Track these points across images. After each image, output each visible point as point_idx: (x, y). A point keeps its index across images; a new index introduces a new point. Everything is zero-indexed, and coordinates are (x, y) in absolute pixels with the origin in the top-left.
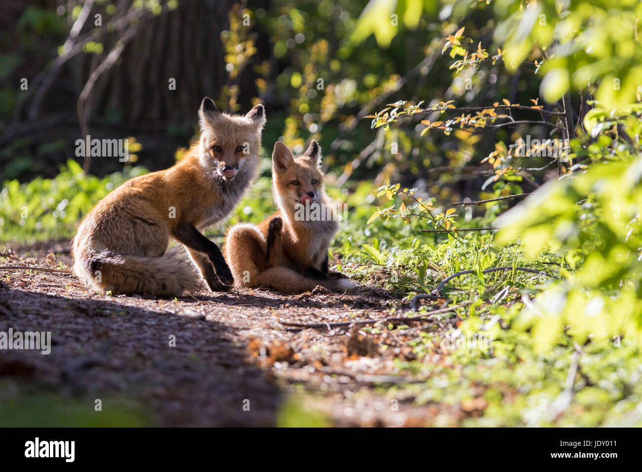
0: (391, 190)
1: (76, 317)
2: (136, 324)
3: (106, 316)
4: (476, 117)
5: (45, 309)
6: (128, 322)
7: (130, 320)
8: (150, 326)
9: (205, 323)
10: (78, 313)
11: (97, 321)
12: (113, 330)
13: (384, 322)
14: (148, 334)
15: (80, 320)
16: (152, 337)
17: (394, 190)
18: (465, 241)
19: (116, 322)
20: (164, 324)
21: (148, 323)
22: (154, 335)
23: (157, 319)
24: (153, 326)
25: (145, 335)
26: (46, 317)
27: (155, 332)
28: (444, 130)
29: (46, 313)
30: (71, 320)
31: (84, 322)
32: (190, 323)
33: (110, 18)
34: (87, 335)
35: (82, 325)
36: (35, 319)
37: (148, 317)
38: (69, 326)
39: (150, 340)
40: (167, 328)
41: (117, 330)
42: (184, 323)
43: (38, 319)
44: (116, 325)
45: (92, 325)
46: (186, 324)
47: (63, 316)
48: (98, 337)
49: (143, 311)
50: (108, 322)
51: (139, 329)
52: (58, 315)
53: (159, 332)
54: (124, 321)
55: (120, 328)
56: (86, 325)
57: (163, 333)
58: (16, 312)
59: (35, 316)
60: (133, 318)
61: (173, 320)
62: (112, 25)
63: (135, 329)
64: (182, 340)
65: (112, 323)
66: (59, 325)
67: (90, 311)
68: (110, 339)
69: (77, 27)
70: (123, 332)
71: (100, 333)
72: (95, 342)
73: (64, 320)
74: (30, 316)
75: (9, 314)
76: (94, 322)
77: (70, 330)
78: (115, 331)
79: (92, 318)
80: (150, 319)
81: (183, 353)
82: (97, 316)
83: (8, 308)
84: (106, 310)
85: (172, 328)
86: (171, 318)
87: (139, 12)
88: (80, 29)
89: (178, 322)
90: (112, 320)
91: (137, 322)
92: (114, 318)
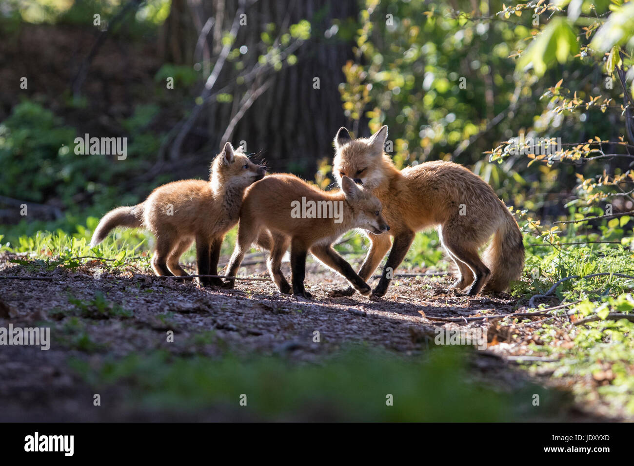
1: (263, 314)
2: (312, 319)
3: (287, 313)
4: (572, 151)
5: (237, 308)
6: (305, 318)
7: (306, 317)
8: (323, 321)
9: (366, 319)
10: (265, 311)
11: (281, 317)
12: (295, 324)
13: (511, 316)
15: (267, 316)
16: (327, 329)
18: (568, 253)
19: (296, 318)
20: (334, 319)
21: (321, 318)
22: (328, 328)
23: (328, 316)
24: (325, 320)
26: (240, 314)
27: (329, 325)
28: (547, 163)
29: (239, 311)
30: (260, 316)
31: (271, 318)
32: (354, 318)
33: (239, 73)
34: (276, 327)
35: (269, 320)
36: (232, 315)
37: (320, 314)
38: (260, 321)
39: (326, 331)
40: (337, 323)
41: (299, 324)
42: (350, 318)
43: (234, 315)
44: (296, 320)
45: (278, 320)
46: (352, 319)
47: (253, 313)
48: (285, 329)
49: (315, 309)
50: (289, 317)
51: (315, 323)
52: (248, 312)
53: (332, 325)
54: (302, 317)
55: (300, 323)
56: (272, 320)
57: (335, 326)
58: (216, 310)
59: (231, 314)
60: (309, 315)
61: (340, 316)
62: (241, 79)
63: (312, 323)
64: (351, 332)
65: (293, 318)
66: (252, 320)
67: (274, 309)
68: (295, 331)
69: (211, 81)
70: (303, 325)
71: (286, 326)
72: (283, 333)
73: (255, 316)
74: (228, 314)
75: (211, 312)
76: (279, 318)
77: (261, 324)
78: (297, 325)
79: (277, 314)
80: (322, 315)
81: (355, 342)
82: (280, 313)
83: (209, 306)
84: (285, 308)
85: (340, 322)
86: (339, 315)
87: (264, 67)
88: (214, 82)
89: (345, 317)
90: (292, 316)
91: (312, 317)
92: (294, 315)
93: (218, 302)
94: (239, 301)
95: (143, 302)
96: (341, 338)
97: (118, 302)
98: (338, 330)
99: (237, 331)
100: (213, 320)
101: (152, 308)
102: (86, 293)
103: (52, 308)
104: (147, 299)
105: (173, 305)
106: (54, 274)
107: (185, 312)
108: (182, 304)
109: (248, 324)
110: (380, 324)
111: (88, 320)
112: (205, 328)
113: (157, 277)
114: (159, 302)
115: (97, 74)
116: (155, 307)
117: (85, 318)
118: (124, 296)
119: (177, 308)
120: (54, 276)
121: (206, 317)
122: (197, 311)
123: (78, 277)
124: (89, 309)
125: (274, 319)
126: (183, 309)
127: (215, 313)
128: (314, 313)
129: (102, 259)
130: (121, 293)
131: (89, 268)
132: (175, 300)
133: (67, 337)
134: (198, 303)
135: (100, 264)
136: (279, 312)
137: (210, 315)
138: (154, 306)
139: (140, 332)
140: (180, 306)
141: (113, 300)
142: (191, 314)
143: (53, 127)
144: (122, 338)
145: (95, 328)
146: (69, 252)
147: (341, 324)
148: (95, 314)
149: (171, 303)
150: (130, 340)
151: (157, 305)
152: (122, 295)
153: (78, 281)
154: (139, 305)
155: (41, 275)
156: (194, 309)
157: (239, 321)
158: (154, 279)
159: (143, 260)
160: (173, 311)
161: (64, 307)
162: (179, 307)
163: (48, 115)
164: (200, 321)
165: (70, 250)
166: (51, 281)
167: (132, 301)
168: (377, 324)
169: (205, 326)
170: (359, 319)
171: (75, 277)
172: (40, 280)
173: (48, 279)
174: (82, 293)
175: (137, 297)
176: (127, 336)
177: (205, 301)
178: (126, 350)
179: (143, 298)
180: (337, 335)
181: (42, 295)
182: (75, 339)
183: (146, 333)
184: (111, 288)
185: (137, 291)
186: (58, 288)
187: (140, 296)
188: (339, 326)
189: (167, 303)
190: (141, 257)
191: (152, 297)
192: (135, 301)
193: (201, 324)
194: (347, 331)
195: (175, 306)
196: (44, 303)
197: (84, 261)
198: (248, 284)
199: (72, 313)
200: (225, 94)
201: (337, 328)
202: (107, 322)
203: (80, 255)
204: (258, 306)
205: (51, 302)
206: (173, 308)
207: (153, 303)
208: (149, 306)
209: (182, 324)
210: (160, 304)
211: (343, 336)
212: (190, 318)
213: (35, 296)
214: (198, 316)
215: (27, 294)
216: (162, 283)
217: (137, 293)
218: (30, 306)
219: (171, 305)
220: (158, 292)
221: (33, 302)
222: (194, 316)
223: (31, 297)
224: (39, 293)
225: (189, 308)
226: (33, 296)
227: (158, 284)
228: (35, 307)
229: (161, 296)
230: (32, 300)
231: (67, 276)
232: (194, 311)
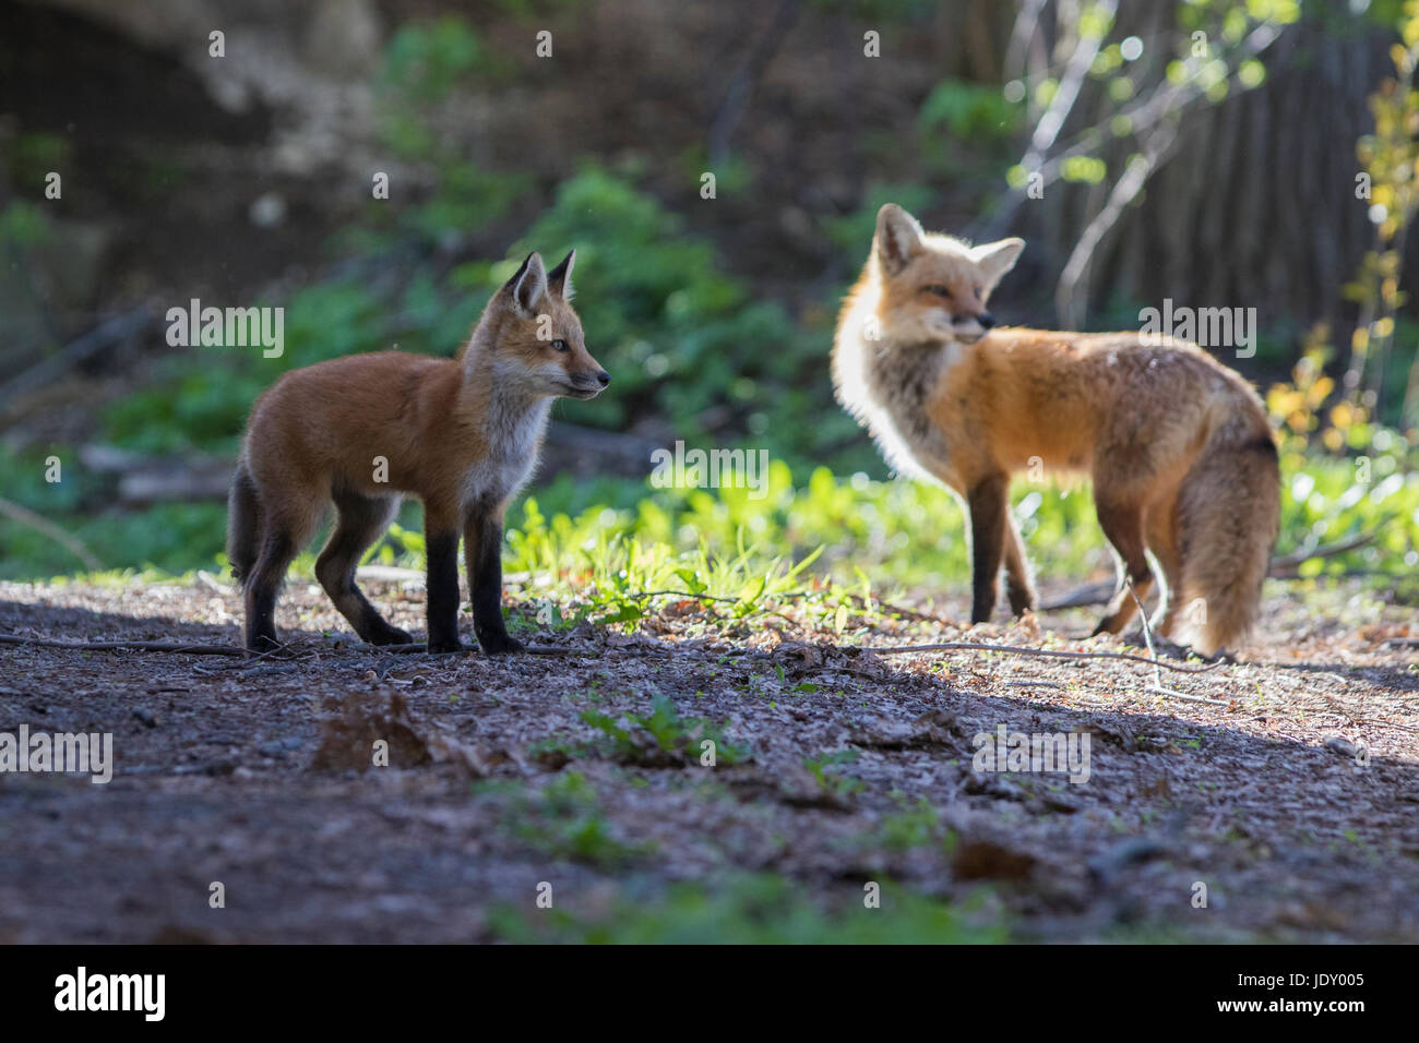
1: (1097, 752)
2: (1222, 766)
3: (1160, 750)
6: (1206, 763)
7: (1209, 759)
8: (1252, 772)
9: (1366, 763)
10: (1101, 744)
11: (1141, 761)
12: (1176, 779)
14: (1251, 788)
15: (1107, 759)
16: (1260, 794)
19: (1181, 762)
20: (1281, 767)
21: (1248, 764)
22: (1262, 790)
23: (1267, 757)
24: (1259, 769)
25: (1243, 790)
27: (1265, 784)
31: (1115, 762)
32: (1335, 764)
33: (1119, 107)
34: (1124, 790)
35: (1111, 768)
37: (1247, 752)
39: (1254, 800)
40: (1288, 776)
41: (1186, 780)
42: (1323, 764)
44: (1181, 768)
45: (1132, 770)
46: (1328, 767)
48: (1148, 793)
49: (1236, 739)
50: (1164, 762)
51: (1230, 778)
53: (1272, 783)
55: (1191, 776)
57: (1281, 786)
60: (1216, 755)
61: (1299, 757)
62: (1125, 122)
63: (1222, 777)
64: (1321, 802)
65: (1173, 764)
67: (1125, 740)
68: (1174, 798)
69: (1048, 128)
70: (1198, 783)
71: (1151, 785)
72: (1141, 805)
75: (958, 745)
76: (1136, 762)
78: (1182, 781)
79: (1131, 754)
80: (1252, 756)
81: (1326, 830)
82: (1140, 750)
83: (956, 732)
84: (1159, 737)
85: (1298, 774)
86: (1296, 753)
87: (1181, 92)
88: (1058, 128)
89: (1309, 761)
90: (1174, 759)
91: (1226, 762)
92: (1179, 755)
93: (985, 719)
94: (1040, 714)
95: (786, 718)
96: (1292, 818)
97: (720, 717)
98: (1286, 797)
99: (1020, 799)
100: (959, 768)
101: (808, 736)
102: (641, 694)
103: (545, 734)
104: (798, 710)
105: (863, 727)
106: (572, 639)
107: (891, 747)
108: (883, 726)
109: (1052, 780)
110: (1401, 781)
111: (632, 770)
112: (937, 791)
113: (836, 649)
114: (827, 720)
116: (817, 732)
117: (624, 764)
118: (739, 700)
119: (871, 736)
120: (573, 644)
121: (944, 760)
122: (920, 743)
123: (635, 646)
124: (636, 740)
125: (1122, 765)
126: (886, 738)
127: (969, 750)
128: (1234, 748)
129: (704, 598)
130: (736, 694)
131: (670, 621)
132: (871, 714)
133: (551, 824)
134: (926, 723)
135: (698, 609)
136: (1140, 746)
137: (955, 755)
138: (812, 730)
139: (748, 812)
140: (880, 730)
141: (706, 713)
142: (906, 753)
143: (656, 239)
144: (696, 826)
145: (632, 798)
146: (621, 580)
147: (1299, 779)
148: (651, 753)
149: (858, 723)
150: (715, 834)
151: (822, 726)
152: (736, 699)
153: (633, 656)
154: (773, 727)
155: (541, 640)
156: (915, 739)
158: (828, 655)
159: (814, 599)
160: (863, 745)
161: (577, 732)
162: (877, 735)
163: (644, 210)
164: (926, 769)
165: (623, 574)
166: (562, 655)
167: (758, 715)
168: (1394, 778)
169: (937, 786)
171: (628, 647)
172: (534, 652)
173: (558, 652)
174: (628, 693)
175: (772, 706)
176: (711, 822)
177: (944, 717)
178: (700, 860)
179: (789, 707)
180: (1284, 810)
181: (527, 698)
182: (571, 829)
183: (763, 813)
184: (712, 679)
185: (775, 686)
186: (572, 679)
187: (782, 702)
188: (1292, 787)
189: (846, 722)
190: (808, 594)
191: (812, 704)
192: (767, 716)
193: (927, 780)
194: (1310, 799)
195: (868, 730)
196: (529, 720)
197: (659, 604)
198: (1077, 666)
199: (592, 752)
200: (1085, 159)
201: (1286, 791)
202: (679, 776)
203: (649, 588)
205: (545, 719)
206: (859, 736)
207: (812, 723)
208: (801, 731)
209: (877, 781)
210: (827, 725)
211: (1296, 813)
212: (903, 762)
213: (507, 702)
214: (925, 757)
215: (492, 697)
216: (848, 665)
217: (777, 692)
218: (491, 730)
219: (857, 727)
220: (832, 690)
221: (498, 716)
222: (913, 759)
223: (498, 704)
224: (520, 693)
225: (900, 737)
226: (503, 702)
227: (837, 667)
228: (503, 730)
229: (838, 700)
230: (498, 711)
231: (606, 645)
232: (915, 743)
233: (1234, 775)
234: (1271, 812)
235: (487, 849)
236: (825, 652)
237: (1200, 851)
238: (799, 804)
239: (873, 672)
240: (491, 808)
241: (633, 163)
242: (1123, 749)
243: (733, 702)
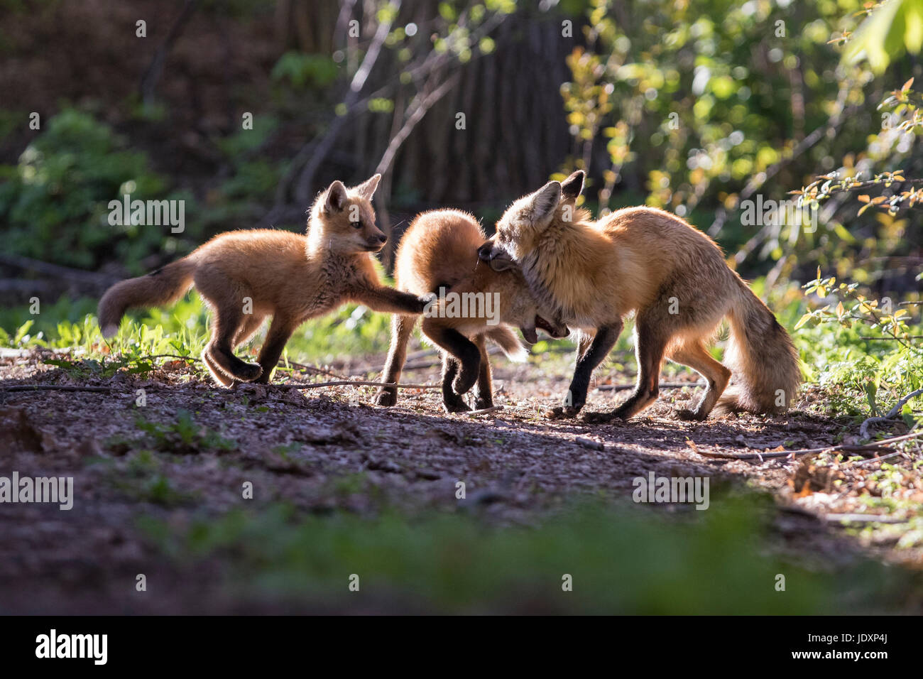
0: (823, 286)
1: (442, 446)
2: (518, 454)
3: (480, 445)
5: (401, 436)
6: (508, 453)
7: (509, 451)
8: (536, 458)
9: (604, 454)
10: (445, 442)
11: (469, 451)
12: (491, 462)
13: (832, 451)
14: (537, 466)
15: (448, 450)
16: (542, 470)
17: (827, 286)
19: (493, 452)
20: (553, 455)
21: (533, 453)
22: (544, 468)
23: (544, 449)
24: (540, 457)
25: (532, 468)
26: (405, 446)
27: (545, 464)
28: (888, 209)
29: (405, 441)
30: (436, 450)
31: (454, 452)
32: (585, 453)
33: (402, 67)
34: (461, 467)
35: (452, 455)
36: (392, 448)
37: (531, 446)
38: (436, 457)
39: (540, 473)
40: (558, 460)
41: (498, 462)
42: (578, 453)
43: (396, 448)
44: (493, 455)
45: (465, 456)
46: (581, 455)
47: (425, 445)
48: (477, 470)
49: (523, 439)
50: (483, 452)
51: (524, 461)
52: (418, 443)
53: (549, 464)
54: (503, 452)
55: (500, 460)
56: (456, 456)
57: (555, 466)
58: (368, 439)
59: (392, 446)
60: (513, 448)
61: (563, 449)
62: (406, 76)
63: (519, 461)
64: (580, 474)
65: (488, 453)
66: (423, 456)
67: (459, 439)
68: (492, 472)
69: (360, 78)
70: (505, 464)
71: (478, 465)
72: (474, 475)
73: (428, 449)
74: (386, 445)
75: (360, 442)
76: (466, 452)
77: (439, 461)
78: (495, 463)
79: (463, 447)
80: (535, 449)
81: (586, 491)
82: (468, 445)
83: (357, 434)
84: (477, 438)
85: (564, 460)
86: (560, 447)
87: (442, 57)
88: (365, 80)
89: (570, 452)
90: (488, 450)
91: (519, 452)
92: (490, 448)
93: (372, 428)
94: (404, 425)
95: (253, 427)
96: (564, 484)
97: (213, 426)
98: (559, 472)
99: (400, 472)
100: (362, 455)
101: (267, 437)
103: (109, 436)
104: (259, 422)
105: (300, 432)
106: (112, 382)
107: (319, 443)
108: (313, 430)
109: (417, 462)
110: (626, 463)
111: (166, 455)
112: (350, 468)
113: (274, 388)
114: (278, 427)
115: (181, 67)
116: (273, 434)
117: (162, 451)
118: (223, 417)
119: (307, 436)
120: (113, 386)
121: (352, 450)
122: (337, 441)
123: (150, 386)
124: (168, 437)
125: (458, 454)
126: (315, 437)
127: (366, 444)
128: (523, 444)
129: (188, 359)
130: (219, 413)
131: (168, 373)
132: (303, 424)
133: (133, 482)
134: (339, 428)
135: (185, 366)
136: (467, 443)
137: (359, 447)
138: (268, 434)
140: (311, 433)
141: (205, 423)
142: (328, 447)
143: (111, 150)
144: (220, 483)
145: (177, 468)
146: (136, 348)
147: (565, 462)
148: (178, 445)
149: (297, 429)
151: (275, 431)
152: (220, 416)
153: (150, 393)
154: (246, 431)
155: (93, 383)
156: (333, 438)
157: (404, 457)
158: (270, 391)
160: (300, 440)
161: (128, 434)
162: (310, 435)
163: (104, 132)
164: (342, 457)
165: (137, 345)
166: (107, 393)
167: (235, 425)
168: (621, 462)
169: (350, 465)
170: (593, 455)
171: (146, 388)
172: (90, 391)
173: (104, 390)
174: (156, 412)
175: (243, 420)
176: (229, 480)
177: (350, 424)
178: (226, 502)
179: (253, 420)
180: (558, 479)
181: (93, 415)
182: (146, 485)
183: (260, 475)
184: (202, 405)
185: (243, 409)
186: (118, 405)
187: (248, 418)
188: (561, 466)
189: (290, 428)
190: (249, 356)
191: (267, 419)
192: (240, 425)
193: (344, 462)
194: (573, 473)
195: (304, 433)
196: (97, 427)
197: (160, 362)
198: (417, 399)
199: (142, 444)
200: (382, 100)
201: (558, 469)
202: (197, 458)
203: (154, 353)
204: (434, 434)
205: (108, 427)
206: (299, 437)
207: (269, 429)
208: (263, 434)
209: (313, 462)
210: (279, 430)
211: (567, 481)
212: (327, 452)
213: (82, 417)
214: (339, 449)
215: (71, 414)
216: (283, 397)
217: (243, 412)
218: (75, 433)
219: (297, 431)
220: (276, 411)
221: (79, 426)
222: (333, 450)
223: (77, 419)
224: (89, 413)
225: (324, 437)
226: (80, 418)
227: (275, 398)
228: (82, 434)
229: (280, 417)
230: (78, 423)
231: (132, 386)
232: (333, 440)
233: (526, 460)
234: (550, 480)
235: (97, 497)
236: (268, 390)
237: (522, 497)
238: (279, 471)
239: (297, 401)
240: (95, 473)
241: (90, 104)
242: (458, 445)
243: (219, 417)
